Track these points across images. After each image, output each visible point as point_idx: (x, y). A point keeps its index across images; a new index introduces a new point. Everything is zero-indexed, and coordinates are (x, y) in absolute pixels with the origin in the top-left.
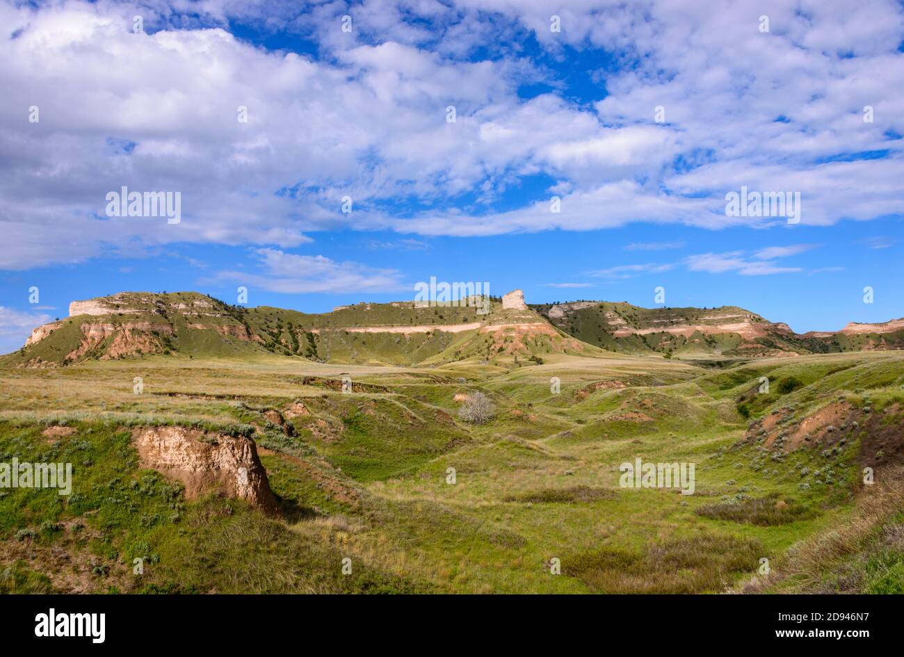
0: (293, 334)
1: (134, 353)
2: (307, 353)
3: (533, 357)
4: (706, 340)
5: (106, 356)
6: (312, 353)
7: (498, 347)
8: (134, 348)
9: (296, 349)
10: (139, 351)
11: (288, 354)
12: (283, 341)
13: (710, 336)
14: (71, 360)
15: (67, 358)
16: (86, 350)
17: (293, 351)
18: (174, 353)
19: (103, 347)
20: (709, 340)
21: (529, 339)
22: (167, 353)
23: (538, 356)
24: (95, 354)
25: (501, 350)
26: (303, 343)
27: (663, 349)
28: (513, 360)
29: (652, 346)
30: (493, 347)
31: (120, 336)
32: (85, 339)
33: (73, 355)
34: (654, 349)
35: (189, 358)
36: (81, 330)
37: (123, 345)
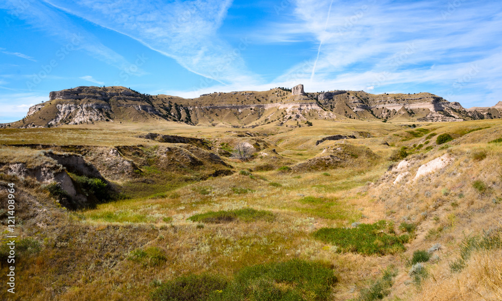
0: (178, 111)
1: (88, 121)
2: (186, 120)
3: (307, 122)
4: (408, 112)
5: (72, 123)
6: (188, 120)
7: (288, 116)
8: (88, 117)
9: (179, 118)
10: (91, 120)
11: (175, 121)
12: (172, 114)
13: (411, 110)
14: (51, 125)
15: (49, 124)
16: (60, 119)
17: (178, 118)
18: (111, 120)
19: (70, 118)
20: (410, 112)
21: (306, 112)
22: (107, 120)
23: (310, 121)
24: (66, 121)
25: (290, 118)
26: (184, 115)
27: (383, 117)
28: (296, 123)
29: (376, 116)
30: (286, 116)
31: (80, 111)
32: (60, 113)
33: (53, 122)
34: (377, 117)
35: (119, 123)
36: (57, 108)
37: (82, 116)
